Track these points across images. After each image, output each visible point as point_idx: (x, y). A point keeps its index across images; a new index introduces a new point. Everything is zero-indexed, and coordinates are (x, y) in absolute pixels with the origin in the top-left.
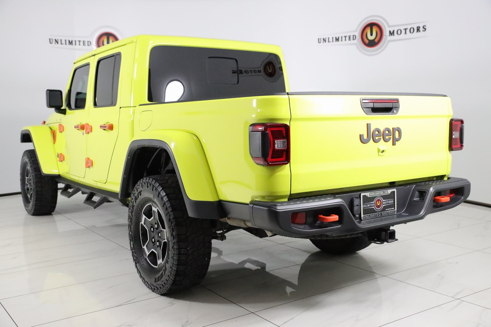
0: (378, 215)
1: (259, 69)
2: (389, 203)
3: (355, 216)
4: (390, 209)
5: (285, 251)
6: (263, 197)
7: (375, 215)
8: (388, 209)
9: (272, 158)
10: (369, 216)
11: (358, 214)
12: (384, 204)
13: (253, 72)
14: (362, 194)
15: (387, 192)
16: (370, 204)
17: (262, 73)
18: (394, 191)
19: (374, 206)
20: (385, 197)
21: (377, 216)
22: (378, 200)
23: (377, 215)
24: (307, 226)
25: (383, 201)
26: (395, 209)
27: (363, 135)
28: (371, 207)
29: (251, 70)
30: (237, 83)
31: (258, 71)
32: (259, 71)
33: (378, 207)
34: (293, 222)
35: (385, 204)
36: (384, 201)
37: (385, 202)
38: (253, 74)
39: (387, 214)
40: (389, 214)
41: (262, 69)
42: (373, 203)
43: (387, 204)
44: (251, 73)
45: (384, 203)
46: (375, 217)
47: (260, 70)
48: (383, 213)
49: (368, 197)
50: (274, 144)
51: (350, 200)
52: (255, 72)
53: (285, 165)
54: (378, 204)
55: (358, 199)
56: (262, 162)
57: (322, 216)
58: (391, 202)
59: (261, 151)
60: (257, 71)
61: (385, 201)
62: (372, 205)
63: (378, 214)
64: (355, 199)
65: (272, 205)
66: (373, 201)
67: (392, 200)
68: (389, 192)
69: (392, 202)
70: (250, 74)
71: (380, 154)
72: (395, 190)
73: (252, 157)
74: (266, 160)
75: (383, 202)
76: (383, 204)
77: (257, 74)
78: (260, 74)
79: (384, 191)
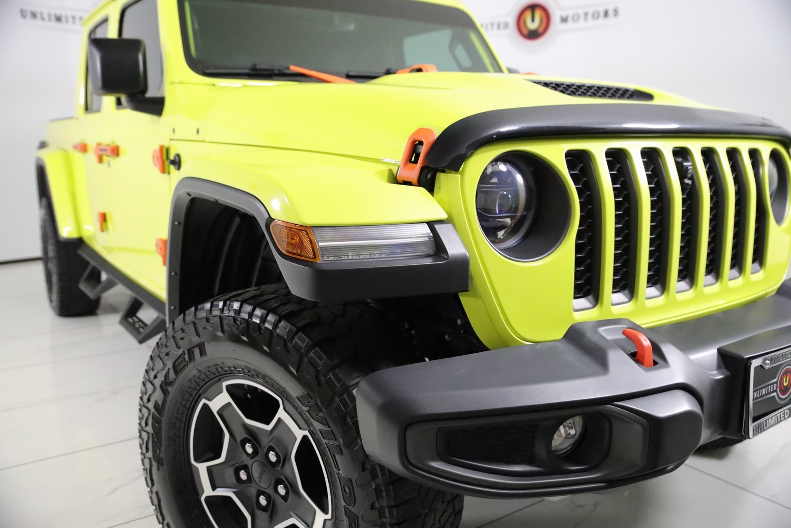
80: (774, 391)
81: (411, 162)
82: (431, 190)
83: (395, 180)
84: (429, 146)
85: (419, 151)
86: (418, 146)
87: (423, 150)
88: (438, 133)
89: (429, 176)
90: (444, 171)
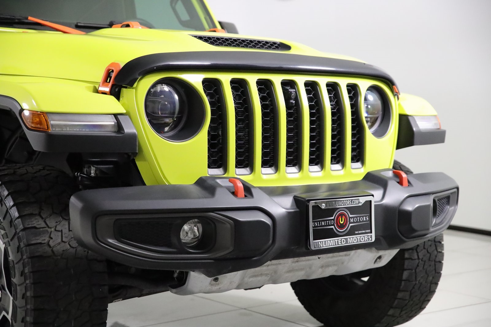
80: (331, 225)
81: (107, 82)
82: (118, 98)
83: (97, 91)
84: (117, 72)
85: (111, 75)
86: (111, 73)
87: (113, 75)
88: (122, 65)
89: (117, 90)
90: (126, 88)
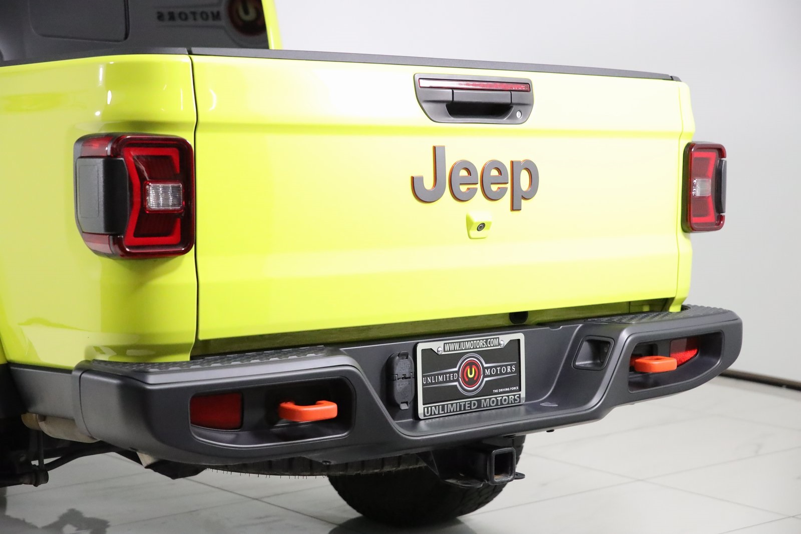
0: (470, 407)
1: (215, 10)
2: (501, 374)
3: (398, 406)
4: (507, 389)
5: (261, 518)
6: (120, 350)
7: (460, 406)
8: (501, 390)
9: (137, 234)
10: (443, 409)
11: (407, 403)
12: (488, 376)
13: (198, 17)
14: (421, 346)
15: (496, 342)
16: (446, 373)
17: (224, 21)
18: (519, 340)
19: (457, 380)
20: (489, 356)
21: (465, 410)
22: (471, 364)
23: (467, 405)
24: (244, 434)
25: (486, 365)
26: (520, 390)
27: (421, 179)
28: (447, 382)
29: (193, 10)
30: (123, 36)
31: (212, 13)
32: (216, 16)
33: (471, 382)
34: (197, 422)
35: (491, 375)
36: (487, 368)
37: (490, 371)
38: (200, 22)
39: (497, 405)
40: (502, 404)
41: (223, 9)
42: (453, 372)
43: (497, 375)
44: (195, 19)
45: (487, 372)
46: (460, 410)
47: (218, 13)
48: (483, 401)
49: (439, 353)
50: (144, 194)
51: (385, 362)
52: (204, 16)
53: (179, 258)
54: (471, 376)
55: (407, 358)
56: (106, 248)
57: (290, 405)
58: (509, 370)
59: (102, 214)
60: (210, 15)
61: (491, 368)
62: (452, 378)
63: (470, 404)
64: (398, 357)
65: (135, 371)
66: (456, 367)
67: (511, 365)
68: (502, 342)
69: (511, 369)
70: (191, 22)
71: (474, 233)
72: (520, 336)
73: (83, 233)
74: (117, 242)
75: (484, 368)
76: (485, 376)
77: (211, 22)
78: (217, 23)
79: (487, 340)
